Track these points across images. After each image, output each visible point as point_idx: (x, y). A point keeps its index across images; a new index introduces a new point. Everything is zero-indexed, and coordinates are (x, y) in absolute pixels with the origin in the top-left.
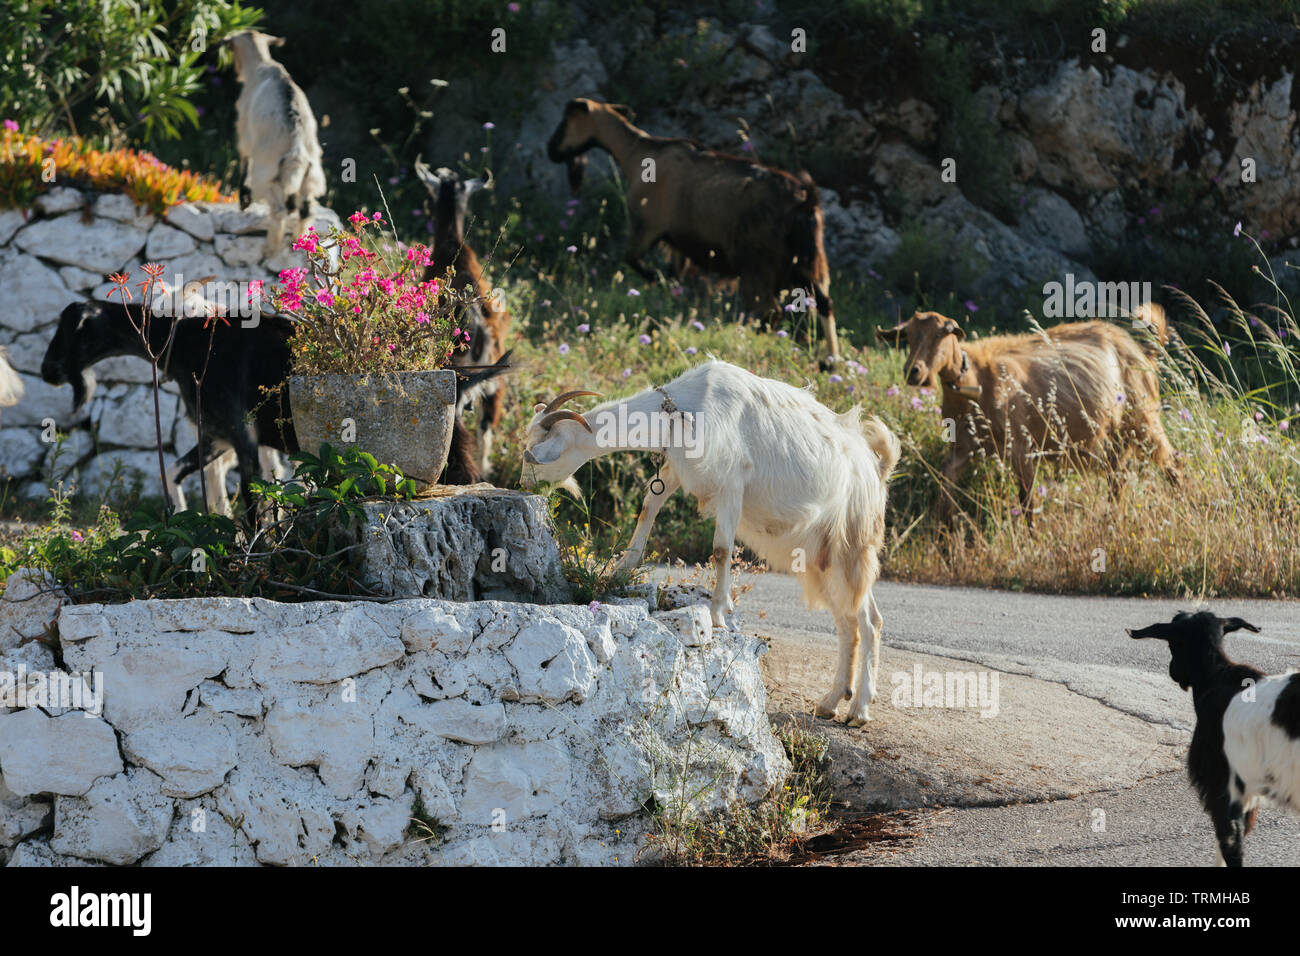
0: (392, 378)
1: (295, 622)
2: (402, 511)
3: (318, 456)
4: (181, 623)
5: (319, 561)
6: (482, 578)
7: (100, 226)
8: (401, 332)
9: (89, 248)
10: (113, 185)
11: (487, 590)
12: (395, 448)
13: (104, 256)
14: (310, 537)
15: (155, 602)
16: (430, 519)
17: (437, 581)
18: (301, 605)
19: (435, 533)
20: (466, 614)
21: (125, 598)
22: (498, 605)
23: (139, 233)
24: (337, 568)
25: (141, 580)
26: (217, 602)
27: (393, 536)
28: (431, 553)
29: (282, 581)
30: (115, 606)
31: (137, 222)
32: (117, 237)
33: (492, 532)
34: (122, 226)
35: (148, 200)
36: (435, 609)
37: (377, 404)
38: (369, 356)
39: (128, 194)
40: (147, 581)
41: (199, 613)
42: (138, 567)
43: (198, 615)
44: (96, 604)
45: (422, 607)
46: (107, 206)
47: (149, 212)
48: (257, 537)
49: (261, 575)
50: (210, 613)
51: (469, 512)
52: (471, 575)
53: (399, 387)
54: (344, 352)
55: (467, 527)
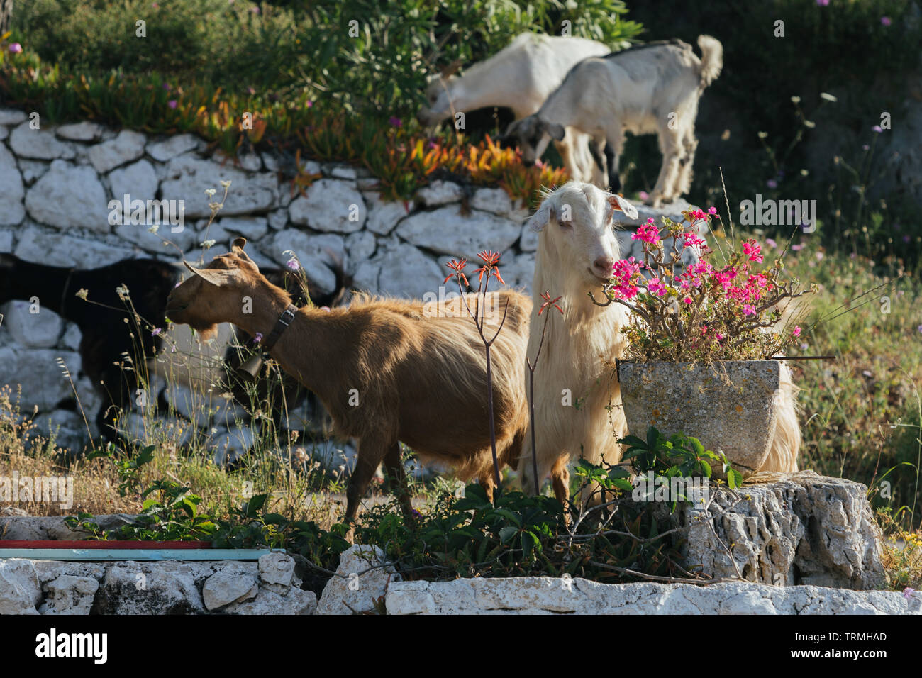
0: (718, 366)
1: (615, 603)
2: (723, 496)
3: (645, 440)
4: (504, 601)
5: (642, 544)
6: (802, 563)
7: (477, 219)
8: (728, 323)
9: (466, 239)
10: (490, 180)
11: (806, 575)
12: (719, 436)
13: (481, 247)
14: (634, 520)
15: (479, 580)
16: (751, 504)
17: (756, 566)
18: (622, 586)
19: (756, 519)
20: (783, 598)
21: (451, 576)
22: (814, 589)
23: (514, 225)
24: (659, 551)
25: (468, 558)
26: (539, 581)
27: (714, 520)
28: (751, 538)
29: (605, 562)
30: (440, 583)
31: (511, 214)
32: (493, 229)
33: (812, 519)
34: (497, 219)
35: (523, 195)
36: (751, 593)
37: (702, 391)
38: (697, 345)
39: (504, 188)
40: (474, 559)
41: (522, 591)
42: (467, 545)
43: (521, 593)
44: (421, 581)
45: (739, 591)
46: (484, 199)
47: (523, 206)
48: (581, 519)
49: (584, 557)
50: (532, 592)
51: (791, 498)
52: (790, 558)
53: (725, 376)
54: (673, 341)
55: (787, 513)
